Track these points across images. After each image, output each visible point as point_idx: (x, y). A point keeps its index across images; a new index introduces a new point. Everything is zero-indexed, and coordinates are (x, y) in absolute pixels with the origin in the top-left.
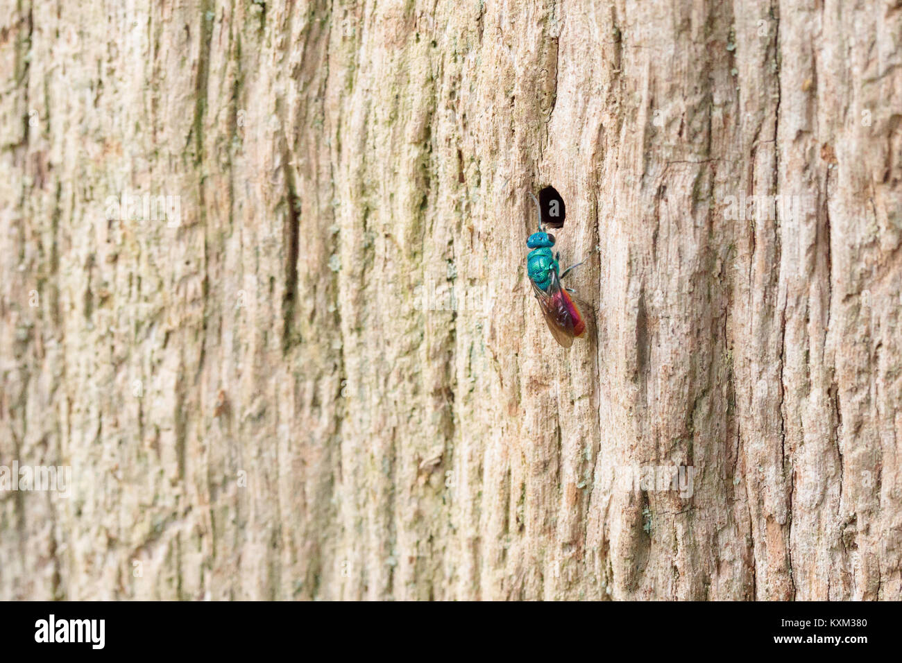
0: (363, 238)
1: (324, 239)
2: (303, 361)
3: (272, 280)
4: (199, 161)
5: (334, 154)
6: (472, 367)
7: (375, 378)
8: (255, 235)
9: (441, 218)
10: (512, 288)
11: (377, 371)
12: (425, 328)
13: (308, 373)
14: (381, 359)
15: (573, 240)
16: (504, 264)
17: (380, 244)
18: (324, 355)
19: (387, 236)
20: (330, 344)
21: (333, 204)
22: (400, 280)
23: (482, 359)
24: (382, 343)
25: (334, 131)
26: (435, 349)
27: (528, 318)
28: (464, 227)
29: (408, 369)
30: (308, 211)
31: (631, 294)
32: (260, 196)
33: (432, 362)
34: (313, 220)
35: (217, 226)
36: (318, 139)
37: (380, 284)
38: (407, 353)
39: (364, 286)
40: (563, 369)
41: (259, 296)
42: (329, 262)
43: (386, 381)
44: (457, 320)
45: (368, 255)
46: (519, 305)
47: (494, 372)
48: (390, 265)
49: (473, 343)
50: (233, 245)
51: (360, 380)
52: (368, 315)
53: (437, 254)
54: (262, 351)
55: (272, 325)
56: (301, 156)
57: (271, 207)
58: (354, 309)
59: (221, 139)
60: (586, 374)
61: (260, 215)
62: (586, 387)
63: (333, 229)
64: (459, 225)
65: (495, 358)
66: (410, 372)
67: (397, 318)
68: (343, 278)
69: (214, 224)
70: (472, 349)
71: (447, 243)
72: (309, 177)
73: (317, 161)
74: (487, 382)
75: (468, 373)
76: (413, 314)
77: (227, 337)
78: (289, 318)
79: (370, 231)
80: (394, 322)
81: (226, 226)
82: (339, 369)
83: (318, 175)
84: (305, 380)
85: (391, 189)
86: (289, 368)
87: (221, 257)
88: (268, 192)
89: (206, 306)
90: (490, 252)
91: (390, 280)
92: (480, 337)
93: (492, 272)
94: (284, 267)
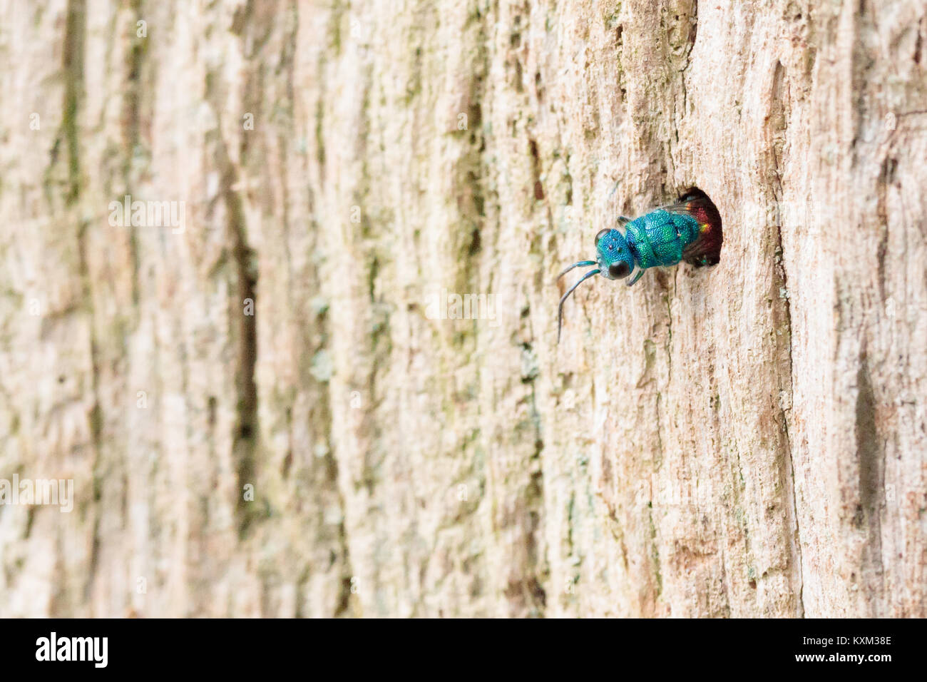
0: (369, 315)
1: (302, 324)
2: (274, 548)
3: (212, 402)
4: (74, 195)
5: (313, 165)
6: (575, 537)
7: (401, 569)
8: (178, 324)
9: (506, 269)
10: (634, 381)
11: (406, 556)
12: (487, 471)
13: (284, 570)
14: (411, 535)
15: (739, 281)
16: (620, 338)
17: (400, 323)
18: (312, 534)
19: (412, 307)
20: (321, 515)
21: (315, 258)
22: (438, 386)
23: (591, 521)
24: (411, 504)
25: (312, 124)
26: (506, 509)
27: (666, 434)
28: (548, 279)
29: (461, 548)
30: (271, 274)
31: (842, 363)
32: (184, 252)
33: (501, 533)
34: (280, 289)
35: (111, 310)
36: (283, 143)
37: (403, 396)
38: (458, 519)
39: (374, 404)
40: (734, 522)
41: (190, 433)
42: (312, 364)
43: (423, 574)
44: (543, 453)
45: (381, 346)
46: (649, 411)
47: (612, 541)
48: (419, 361)
49: (573, 495)
50: (140, 344)
51: (376, 576)
52: (384, 456)
53: (503, 335)
54: (200, 532)
55: (215, 485)
56: (254, 173)
57: (205, 268)
58: (360, 444)
59: (111, 152)
60: (774, 527)
61: (186, 286)
62: (776, 552)
63: (316, 304)
64: (539, 279)
65: (612, 515)
66: (465, 555)
67: (436, 456)
68: (337, 390)
69: (107, 307)
70: (572, 504)
71: (518, 313)
72: (269, 212)
73: (284, 183)
74: (602, 564)
75: (567, 549)
76: (464, 447)
77: (139, 512)
78: (246, 472)
79: (382, 300)
80: (430, 465)
81: (128, 311)
82: (340, 559)
83: (287, 206)
84: (279, 584)
85: (415, 222)
86: (249, 563)
87: (121, 366)
88: (198, 242)
89: (98, 459)
90: (594, 321)
91: (421, 386)
92: (585, 480)
93: (599, 359)
94: (232, 375)
